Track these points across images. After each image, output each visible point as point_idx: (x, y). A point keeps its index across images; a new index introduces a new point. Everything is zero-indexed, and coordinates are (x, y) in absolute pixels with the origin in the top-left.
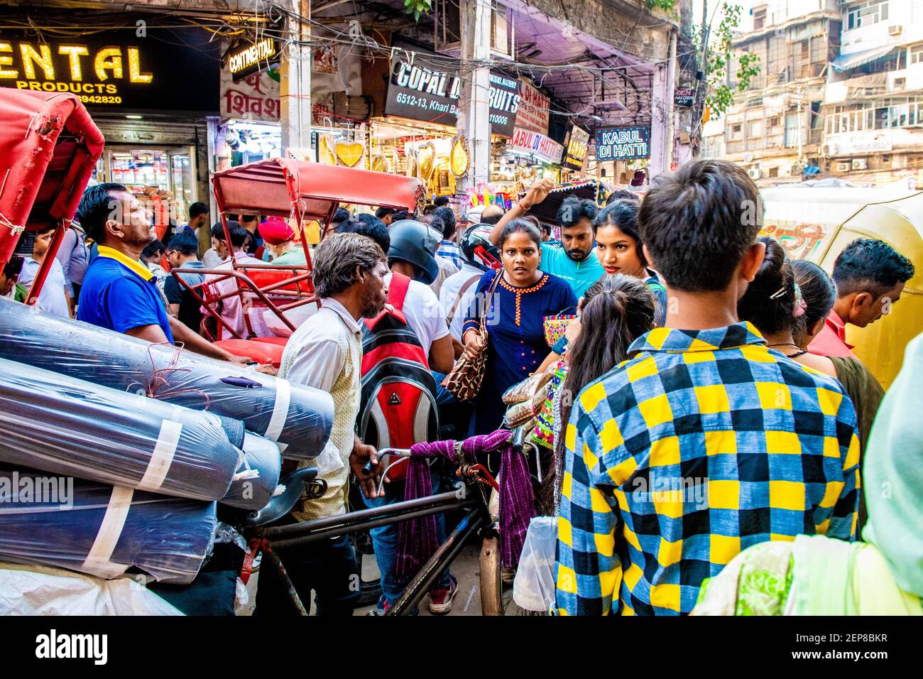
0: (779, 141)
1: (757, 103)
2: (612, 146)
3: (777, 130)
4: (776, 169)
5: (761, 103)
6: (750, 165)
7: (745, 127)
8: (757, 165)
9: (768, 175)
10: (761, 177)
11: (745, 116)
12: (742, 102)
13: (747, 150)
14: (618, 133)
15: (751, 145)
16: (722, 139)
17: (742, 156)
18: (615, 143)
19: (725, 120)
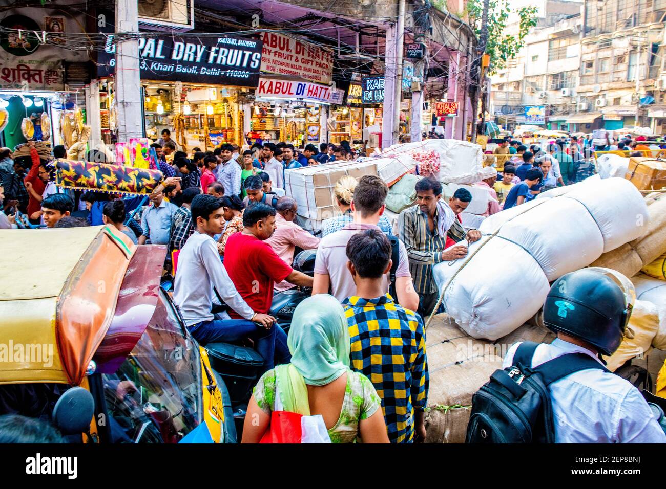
0: (623, 75)
1: (607, 44)
2: (374, 91)
3: (623, 67)
4: (619, 99)
5: (611, 44)
6: (598, 95)
7: (596, 63)
8: (604, 95)
9: (612, 103)
10: (606, 105)
11: (597, 55)
12: (596, 43)
13: (597, 82)
14: (378, 79)
15: (600, 79)
16: (577, 73)
17: (592, 87)
18: (376, 89)
19: (581, 58)
